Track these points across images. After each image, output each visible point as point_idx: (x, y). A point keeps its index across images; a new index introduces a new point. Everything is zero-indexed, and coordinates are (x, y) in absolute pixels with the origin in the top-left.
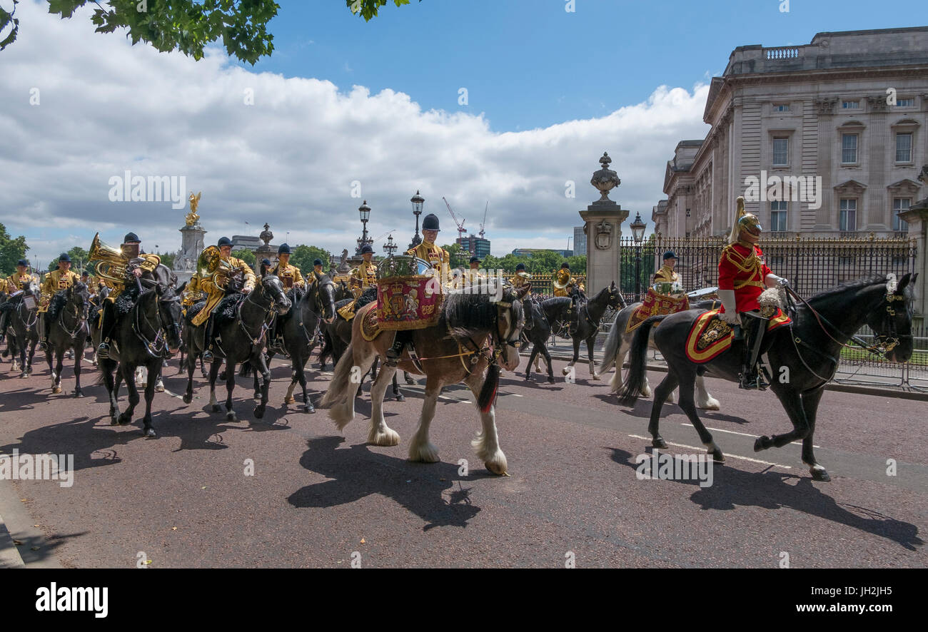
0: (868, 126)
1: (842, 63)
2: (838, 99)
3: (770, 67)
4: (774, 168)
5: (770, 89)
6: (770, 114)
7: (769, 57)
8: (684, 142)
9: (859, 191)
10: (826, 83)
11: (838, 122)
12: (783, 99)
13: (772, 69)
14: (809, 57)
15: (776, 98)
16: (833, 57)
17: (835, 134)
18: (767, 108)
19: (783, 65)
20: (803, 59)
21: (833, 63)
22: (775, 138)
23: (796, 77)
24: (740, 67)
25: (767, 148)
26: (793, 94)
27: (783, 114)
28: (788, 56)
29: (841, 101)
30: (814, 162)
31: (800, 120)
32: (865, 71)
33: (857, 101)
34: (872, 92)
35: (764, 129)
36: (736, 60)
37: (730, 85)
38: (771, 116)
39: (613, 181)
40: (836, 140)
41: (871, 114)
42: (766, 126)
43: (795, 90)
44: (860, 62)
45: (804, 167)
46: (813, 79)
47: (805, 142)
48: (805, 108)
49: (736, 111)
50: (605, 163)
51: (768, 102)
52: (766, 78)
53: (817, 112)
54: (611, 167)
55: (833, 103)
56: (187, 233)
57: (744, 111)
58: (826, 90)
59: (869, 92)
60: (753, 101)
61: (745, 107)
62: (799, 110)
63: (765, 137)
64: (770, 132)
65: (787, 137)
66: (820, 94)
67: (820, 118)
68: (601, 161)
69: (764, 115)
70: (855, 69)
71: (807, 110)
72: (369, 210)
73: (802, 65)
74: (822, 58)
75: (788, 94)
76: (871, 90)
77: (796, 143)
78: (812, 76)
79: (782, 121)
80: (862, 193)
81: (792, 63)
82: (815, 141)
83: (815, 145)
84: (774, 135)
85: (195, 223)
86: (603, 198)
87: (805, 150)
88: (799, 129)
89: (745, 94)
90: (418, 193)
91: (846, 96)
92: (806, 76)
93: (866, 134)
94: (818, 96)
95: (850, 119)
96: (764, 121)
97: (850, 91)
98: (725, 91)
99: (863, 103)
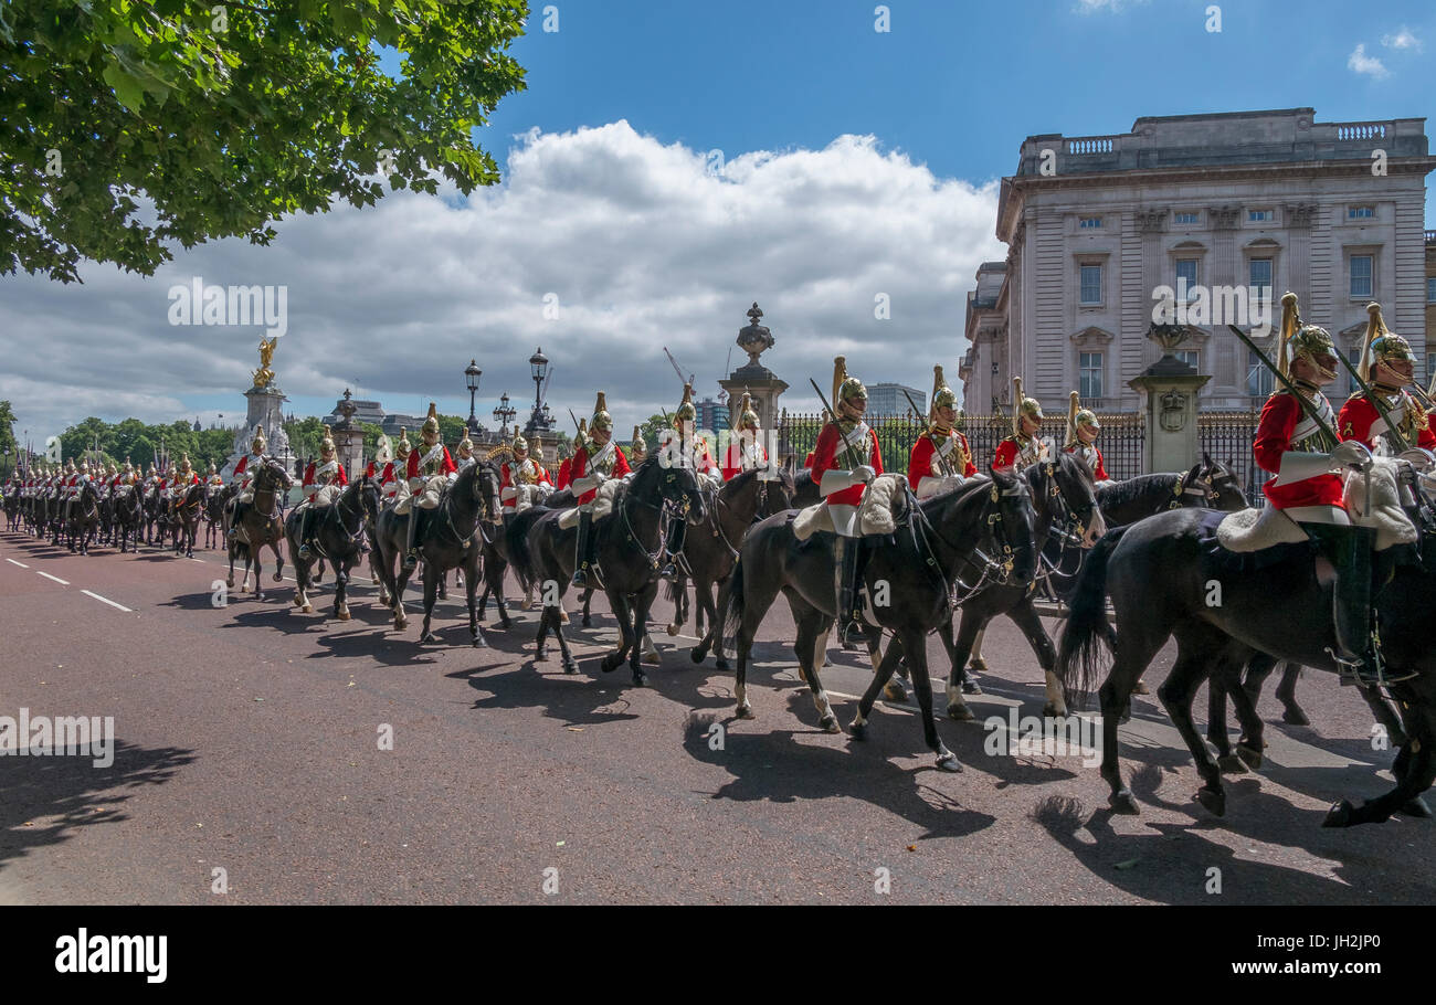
0: (1211, 248)
1: (1172, 161)
2: (1169, 210)
3: (1074, 165)
4: (1082, 308)
5: (1074, 195)
6: (1075, 230)
7: (1072, 152)
8: (987, 264)
9: (1202, 340)
10: (1151, 188)
11: (1169, 242)
12: (1093, 209)
13: (1076, 167)
14: (1127, 152)
15: (1083, 209)
16: (1160, 151)
17: (1166, 258)
18: (1070, 222)
19: (1091, 162)
20: (1119, 153)
21: (1160, 161)
22: (1083, 265)
23: (1109, 179)
24: (1031, 165)
25: (1072, 279)
26: (1106, 202)
27: (1094, 231)
28: (1099, 150)
29: (1172, 213)
30: (1136, 299)
31: (1117, 240)
32: (1204, 171)
33: (1195, 213)
34: (1213, 200)
35: (1068, 252)
36: (1028, 155)
37: (1020, 190)
38: (1077, 234)
39: (763, 341)
40: (1167, 267)
41: (1215, 231)
42: (1069, 248)
43: (1109, 197)
44: (1197, 158)
45: (1124, 306)
46: (1133, 182)
47: (1125, 270)
48: (1124, 223)
49: (1028, 226)
50: (755, 317)
51: (1072, 214)
52: (1068, 181)
53: (1140, 228)
54: (762, 323)
55: (1162, 216)
56: (256, 398)
57: (1040, 227)
58: (1150, 197)
59: (1210, 200)
60: (1052, 213)
61: (1040, 221)
62: (1114, 224)
63: (1069, 261)
64: (1075, 256)
65: (1099, 264)
66: (1145, 203)
67: (1144, 237)
68: (749, 314)
69: (1066, 234)
70: (1189, 168)
71: (1128, 226)
72: (479, 373)
73: (1118, 162)
74: (1144, 152)
75: (1097, 203)
76: (1213, 198)
77: (1112, 271)
78: (1130, 178)
79: (1093, 240)
80: (1204, 343)
81: (1103, 159)
82: (1138, 269)
83: (1138, 275)
84: (1081, 261)
85: (267, 384)
86: (751, 363)
87: (1124, 282)
88: (1116, 251)
89: (1040, 203)
90: (539, 352)
91: (1180, 205)
92: (1123, 179)
93: (1208, 258)
94: (1141, 206)
95: (1186, 239)
96: (1067, 241)
97: (1184, 199)
98: (1014, 198)
99: (1203, 216)
